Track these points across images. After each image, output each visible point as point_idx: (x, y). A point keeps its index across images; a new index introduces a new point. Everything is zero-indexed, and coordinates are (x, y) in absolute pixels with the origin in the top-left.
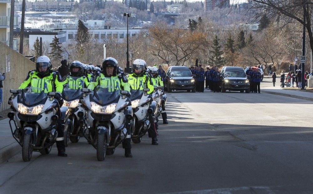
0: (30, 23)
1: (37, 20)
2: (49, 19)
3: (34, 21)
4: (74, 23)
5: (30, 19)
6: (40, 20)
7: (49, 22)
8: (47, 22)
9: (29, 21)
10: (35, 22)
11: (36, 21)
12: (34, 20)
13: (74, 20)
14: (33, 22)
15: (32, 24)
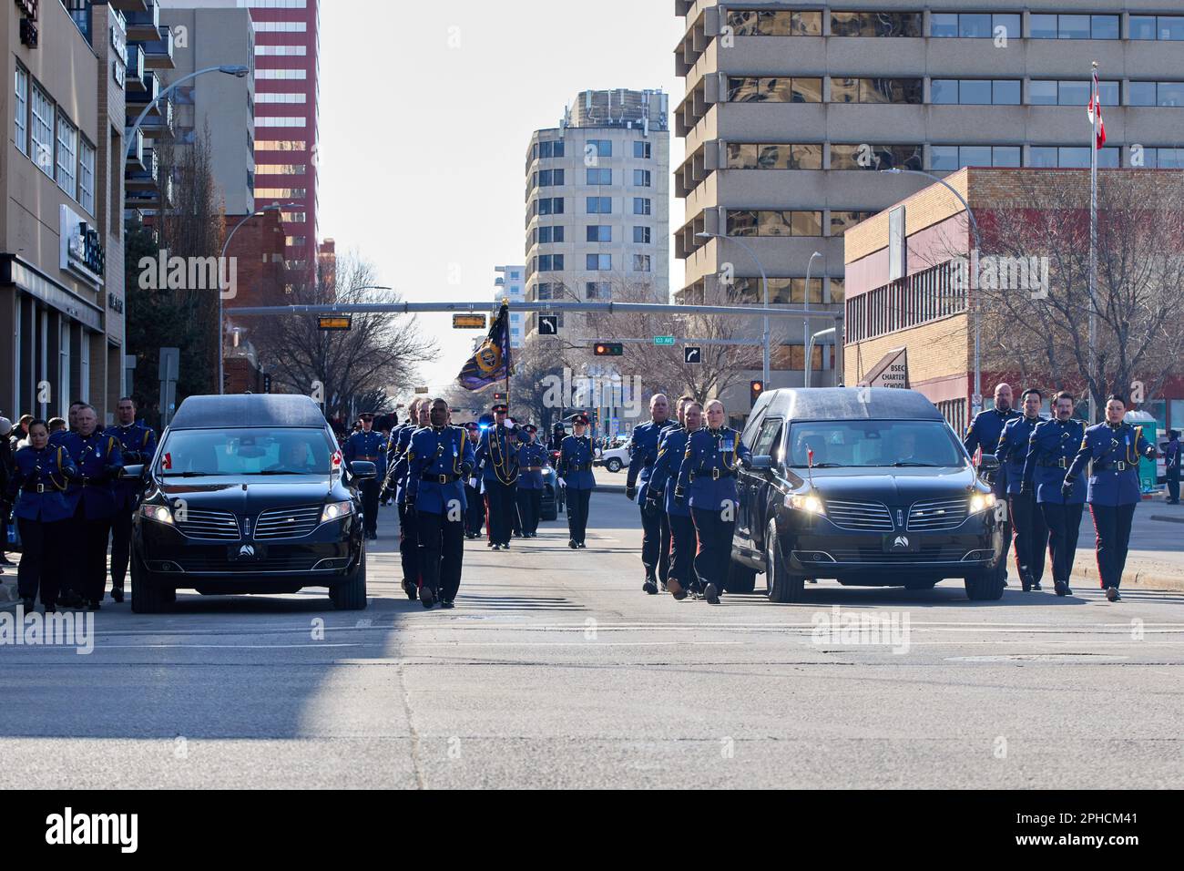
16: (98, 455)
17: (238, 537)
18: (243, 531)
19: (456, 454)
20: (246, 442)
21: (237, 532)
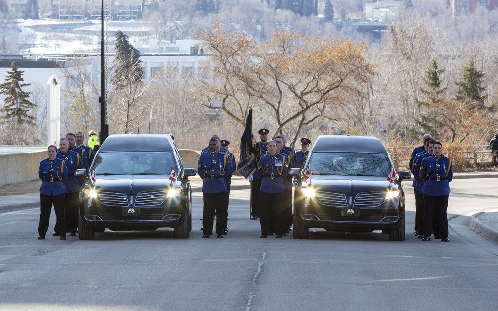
0: (45, 46)
1: (63, 39)
2: (90, 37)
3: (55, 42)
4: (148, 46)
5: (46, 38)
6: (70, 40)
7: (90, 44)
8: (84, 44)
9: (44, 42)
10: (58, 45)
11: (60, 42)
12: (57, 40)
13: (149, 38)
14: (52, 43)
15: (49, 48)
16: (72, 162)
17: (127, 205)
18: (129, 202)
19: (220, 166)
20: (134, 159)
21: (127, 202)
